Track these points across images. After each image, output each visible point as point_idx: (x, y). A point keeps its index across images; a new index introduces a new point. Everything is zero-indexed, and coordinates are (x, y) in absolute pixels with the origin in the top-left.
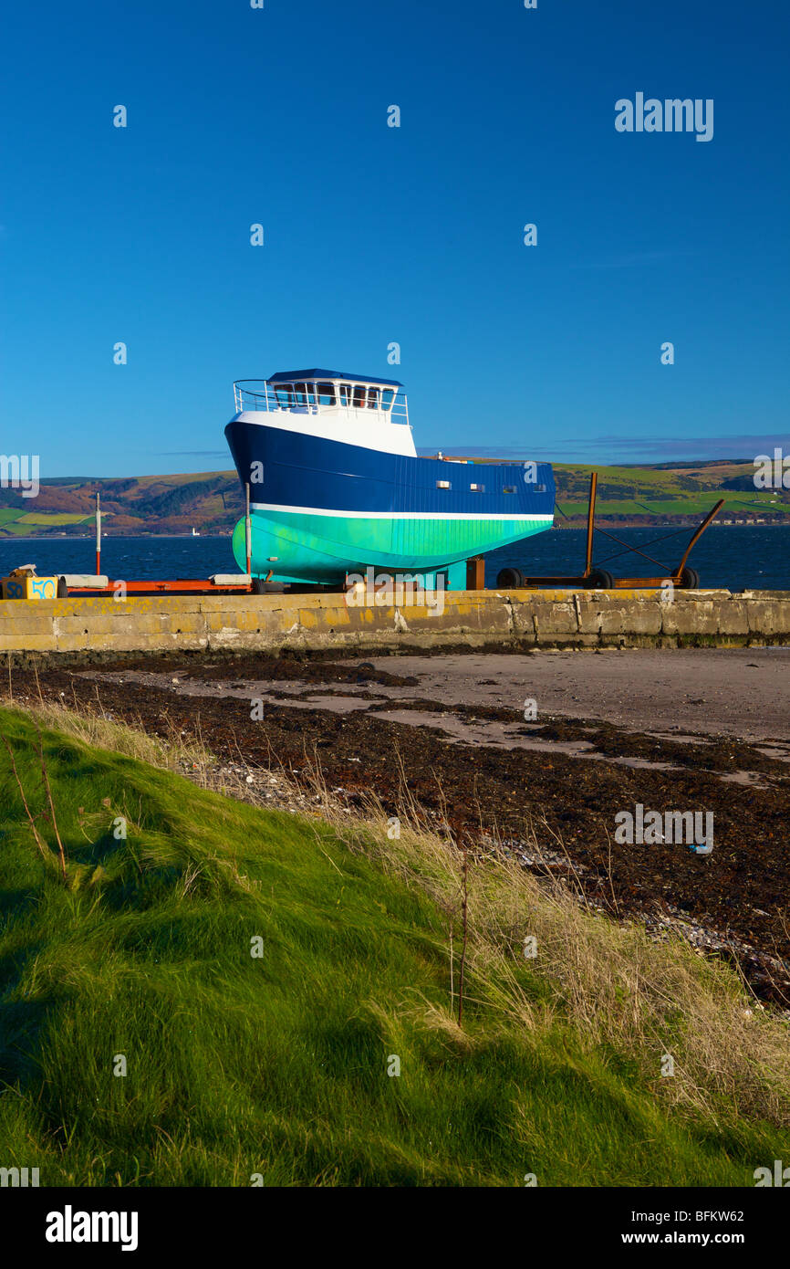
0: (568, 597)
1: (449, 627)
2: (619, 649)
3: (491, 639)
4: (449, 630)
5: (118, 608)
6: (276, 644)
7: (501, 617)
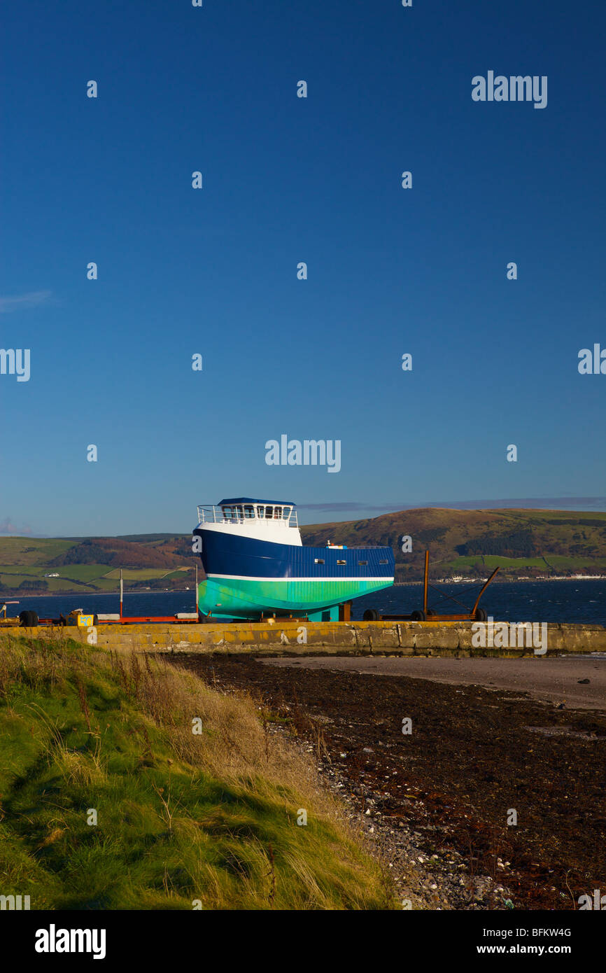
0: (393, 626)
1: (315, 642)
2: (427, 656)
3: (341, 649)
4: (315, 644)
5: (125, 631)
6: (210, 650)
7: (349, 637)
